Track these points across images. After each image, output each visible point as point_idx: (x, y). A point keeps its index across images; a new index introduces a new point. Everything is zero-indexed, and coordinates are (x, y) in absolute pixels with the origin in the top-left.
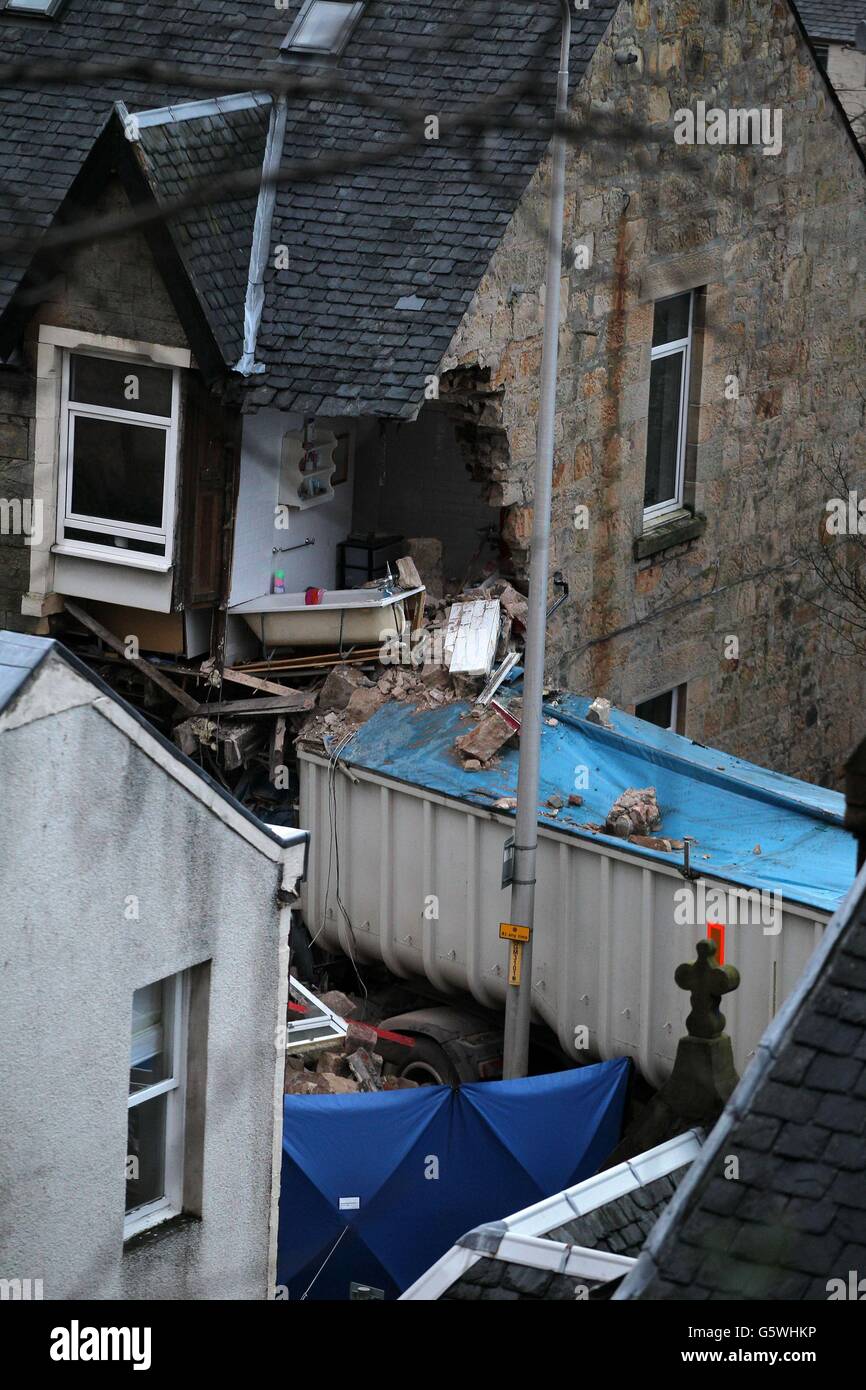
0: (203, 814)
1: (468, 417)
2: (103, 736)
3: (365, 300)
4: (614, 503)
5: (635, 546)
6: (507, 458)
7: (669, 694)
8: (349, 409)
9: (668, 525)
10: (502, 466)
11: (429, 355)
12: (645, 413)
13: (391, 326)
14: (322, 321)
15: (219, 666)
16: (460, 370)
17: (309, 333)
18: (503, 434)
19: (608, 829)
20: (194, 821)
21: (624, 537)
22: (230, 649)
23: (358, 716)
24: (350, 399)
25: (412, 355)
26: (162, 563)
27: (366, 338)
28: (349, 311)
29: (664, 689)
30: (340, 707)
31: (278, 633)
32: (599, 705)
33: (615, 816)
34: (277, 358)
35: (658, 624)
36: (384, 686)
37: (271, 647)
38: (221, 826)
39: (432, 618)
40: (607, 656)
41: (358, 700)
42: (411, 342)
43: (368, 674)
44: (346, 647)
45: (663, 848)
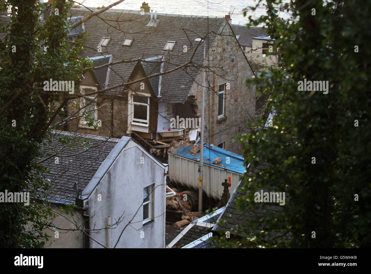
0: (153, 162)
1: (192, 103)
2: (138, 151)
3: (176, 86)
4: (214, 115)
5: (217, 122)
6: (198, 109)
7: (222, 144)
8: (174, 102)
9: (222, 118)
10: (197, 110)
11: (186, 94)
12: (218, 102)
13: (180, 90)
14: (170, 89)
15: (156, 140)
16: (190, 96)
17: (168, 91)
18: (197, 105)
19: (213, 163)
20: (152, 163)
21: (215, 120)
22: (157, 138)
23: (176, 147)
24: (174, 101)
25: (183, 94)
26: (147, 125)
27: (177, 92)
28: (174, 88)
29: (222, 143)
30: (174, 146)
31: (164, 135)
32: (212, 145)
33: (215, 161)
34: (163, 95)
35: (221, 133)
36: (180, 143)
37: (164, 137)
38: (156, 164)
39: (187, 133)
40: (213, 138)
41: (176, 145)
42: (183, 92)
43: (178, 141)
44: (174, 137)
45: (222, 166)
